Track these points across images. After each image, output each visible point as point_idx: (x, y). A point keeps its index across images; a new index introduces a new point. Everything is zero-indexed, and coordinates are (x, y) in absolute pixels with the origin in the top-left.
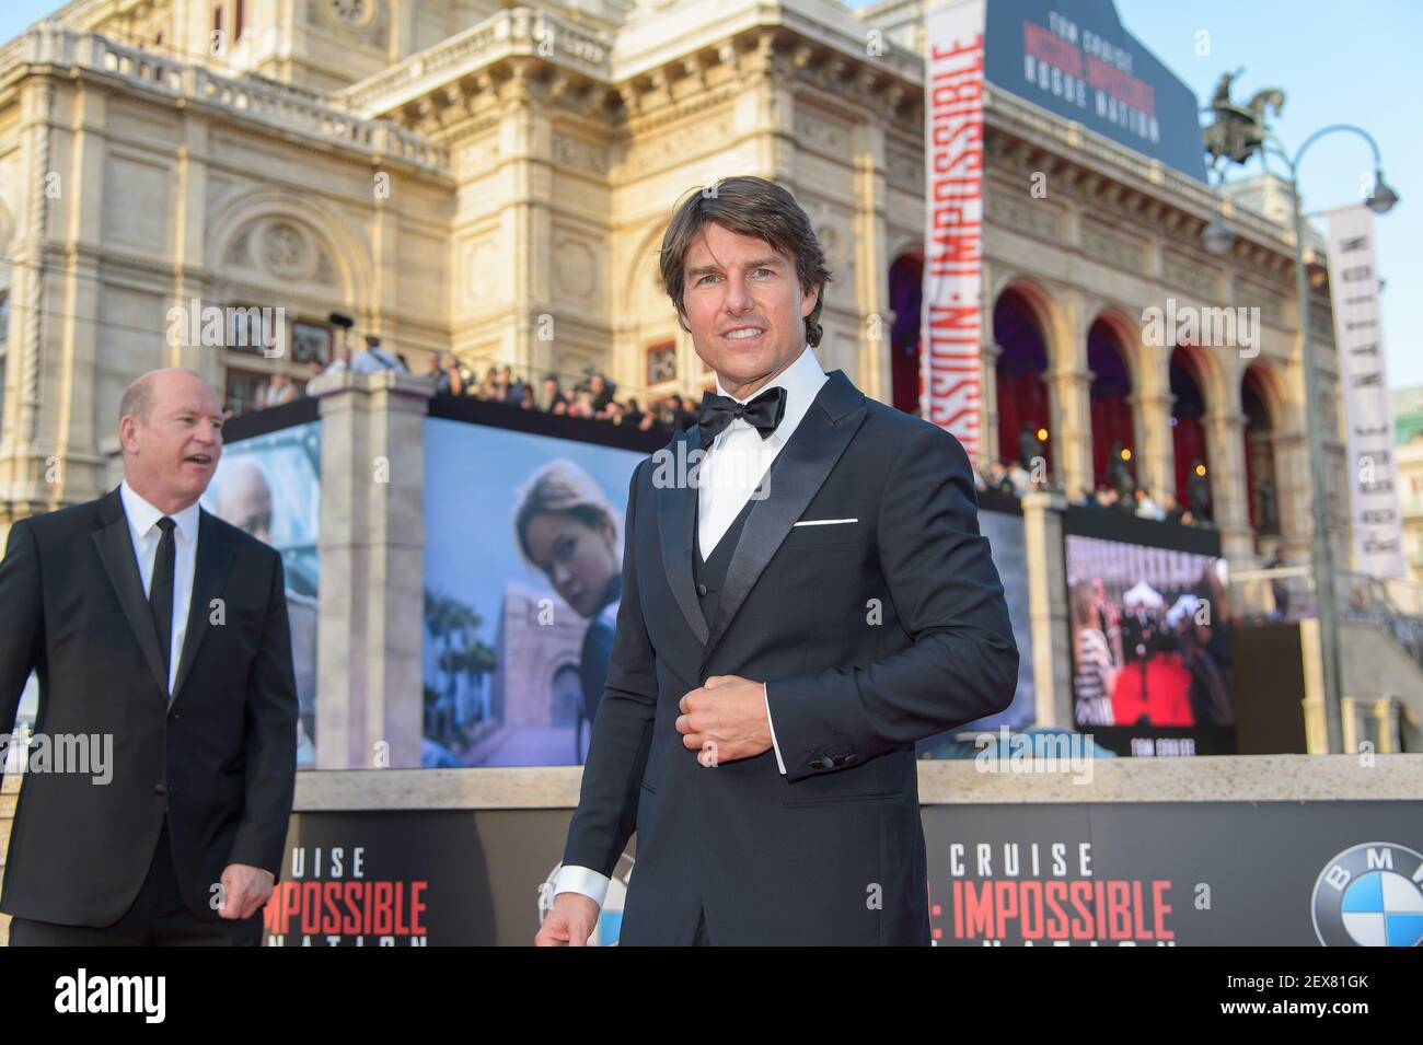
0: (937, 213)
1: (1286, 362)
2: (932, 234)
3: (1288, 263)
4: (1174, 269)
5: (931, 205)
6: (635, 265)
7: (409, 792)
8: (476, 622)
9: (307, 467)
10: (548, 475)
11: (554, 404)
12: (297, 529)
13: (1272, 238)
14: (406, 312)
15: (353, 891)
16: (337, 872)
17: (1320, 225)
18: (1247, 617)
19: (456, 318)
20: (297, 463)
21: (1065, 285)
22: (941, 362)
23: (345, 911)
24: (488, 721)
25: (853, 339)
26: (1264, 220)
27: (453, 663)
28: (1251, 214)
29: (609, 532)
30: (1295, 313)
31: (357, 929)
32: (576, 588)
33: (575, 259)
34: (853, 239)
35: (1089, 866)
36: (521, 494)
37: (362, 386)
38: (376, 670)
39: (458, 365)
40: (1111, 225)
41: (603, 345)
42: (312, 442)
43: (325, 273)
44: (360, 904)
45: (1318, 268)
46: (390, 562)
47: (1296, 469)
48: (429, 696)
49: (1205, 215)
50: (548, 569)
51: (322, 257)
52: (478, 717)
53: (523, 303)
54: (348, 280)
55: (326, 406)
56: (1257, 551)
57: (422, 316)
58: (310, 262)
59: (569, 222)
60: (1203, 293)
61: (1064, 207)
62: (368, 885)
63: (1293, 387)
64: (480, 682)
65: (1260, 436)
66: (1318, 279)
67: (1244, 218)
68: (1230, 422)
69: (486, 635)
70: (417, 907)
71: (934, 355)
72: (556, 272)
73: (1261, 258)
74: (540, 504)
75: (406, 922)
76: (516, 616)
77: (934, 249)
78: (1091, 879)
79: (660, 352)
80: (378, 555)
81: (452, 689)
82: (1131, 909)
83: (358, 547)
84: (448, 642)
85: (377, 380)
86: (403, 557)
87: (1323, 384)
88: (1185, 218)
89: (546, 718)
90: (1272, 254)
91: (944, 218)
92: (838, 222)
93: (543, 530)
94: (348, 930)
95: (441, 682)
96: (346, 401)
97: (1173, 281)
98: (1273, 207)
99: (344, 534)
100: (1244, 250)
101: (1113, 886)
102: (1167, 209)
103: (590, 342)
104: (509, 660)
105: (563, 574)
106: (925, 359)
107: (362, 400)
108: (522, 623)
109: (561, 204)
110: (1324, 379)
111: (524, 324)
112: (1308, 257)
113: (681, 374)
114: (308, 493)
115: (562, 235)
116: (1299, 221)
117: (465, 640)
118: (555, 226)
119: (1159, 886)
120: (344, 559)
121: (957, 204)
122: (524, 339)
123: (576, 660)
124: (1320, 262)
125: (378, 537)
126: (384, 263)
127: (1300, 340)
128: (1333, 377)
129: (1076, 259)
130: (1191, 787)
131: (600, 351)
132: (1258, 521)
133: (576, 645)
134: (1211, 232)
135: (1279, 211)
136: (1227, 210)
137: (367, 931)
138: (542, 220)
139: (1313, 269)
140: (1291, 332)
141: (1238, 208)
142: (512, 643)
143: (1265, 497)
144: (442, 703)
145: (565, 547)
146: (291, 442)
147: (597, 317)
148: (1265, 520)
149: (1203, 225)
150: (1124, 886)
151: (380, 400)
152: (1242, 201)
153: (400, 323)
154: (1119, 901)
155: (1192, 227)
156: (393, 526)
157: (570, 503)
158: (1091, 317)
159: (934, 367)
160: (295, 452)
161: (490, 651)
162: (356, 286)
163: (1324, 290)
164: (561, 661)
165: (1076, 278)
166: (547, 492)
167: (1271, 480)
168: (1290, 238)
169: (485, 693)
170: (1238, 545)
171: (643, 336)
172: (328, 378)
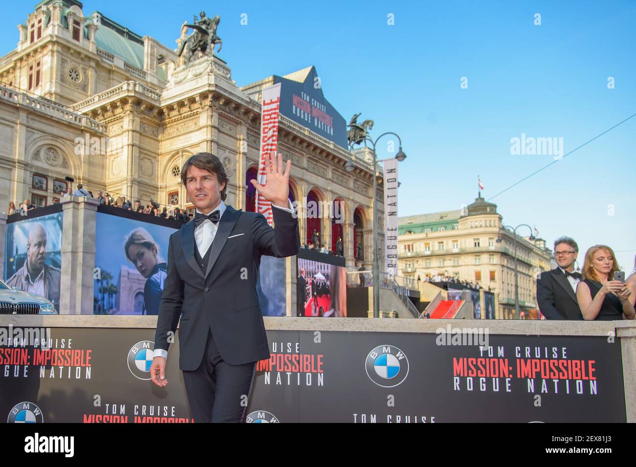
0: (263, 155)
1: (368, 207)
2: (261, 161)
3: (371, 176)
4: (335, 176)
5: (261, 152)
6: (166, 166)
7: (86, 322)
8: (111, 278)
9: (58, 226)
10: (135, 232)
11: (138, 210)
12: (54, 246)
13: (367, 168)
14: (91, 178)
15: (68, 353)
16: (63, 346)
17: (381, 164)
18: (352, 285)
19: (107, 181)
20: (55, 225)
21: (302, 180)
22: (261, 202)
23: (65, 358)
24: (114, 309)
25: (235, 194)
26: (365, 162)
27: (103, 291)
28: (361, 160)
29: (155, 251)
30: (372, 192)
31: (69, 365)
32: (144, 269)
33: (147, 164)
34: (236, 161)
35: (298, 350)
36: (127, 238)
37: (77, 201)
38: (79, 291)
39: (108, 195)
40: (317, 161)
41: (155, 192)
42: (60, 218)
43: (65, 164)
44: (70, 357)
45: (380, 178)
46: (83, 257)
47: (369, 240)
48: (96, 301)
49: (347, 160)
50: (135, 262)
51: (64, 159)
52: (111, 308)
53: (129, 177)
54: (73, 167)
55: (64, 207)
56: (356, 265)
57: (97, 180)
58: (60, 161)
59: (146, 152)
60: (344, 184)
61: (303, 155)
62: (73, 351)
63: (370, 215)
64: (112, 296)
65: (359, 230)
66: (380, 182)
67: (358, 161)
68: (350, 225)
69: (114, 282)
70: (88, 358)
71: (259, 200)
72: (140, 167)
73: (363, 174)
74: (132, 241)
75: (85, 363)
76: (124, 276)
77: (261, 166)
78: (299, 354)
79: (173, 195)
80: (80, 255)
81: (103, 299)
82: (310, 363)
83: (74, 252)
84: (102, 284)
85: (81, 199)
86: (89, 256)
87: (379, 215)
88: (340, 160)
89: (133, 309)
90: (366, 173)
91: (265, 156)
92: (231, 156)
93: (134, 249)
94: (66, 365)
95: (100, 296)
96: (71, 205)
97: (335, 180)
98: (368, 158)
99: (70, 248)
100: (358, 171)
101: (305, 356)
102: (334, 157)
103: (150, 191)
104: (121, 290)
105: (139, 264)
106: (256, 201)
107: (76, 206)
108: (126, 279)
109: (143, 146)
110: (380, 212)
111: (129, 184)
112: (377, 174)
113: (179, 202)
114: (58, 235)
115: (142, 156)
116: (375, 163)
117: (107, 283)
118: (140, 152)
119: (319, 356)
120: (69, 256)
121: (269, 152)
122: (129, 189)
123: (143, 291)
124: (380, 175)
125: (81, 249)
126: (84, 162)
127: (373, 200)
128: (383, 212)
129: (305, 171)
130: (331, 326)
131: (154, 194)
132: (357, 256)
133: (143, 286)
134: (347, 164)
135: (369, 159)
136: (353, 158)
137: (72, 365)
138: (136, 150)
139: (378, 178)
140: (372, 198)
141: (357, 158)
142: (122, 285)
143: (359, 249)
144: (100, 303)
145: (141, 255)
146: (53, 218)
147: (153, 183)
148: (359, 256)
149: (345, 162)
150: (309, 356)
151: (82, 206)
152: (357, 156)
153: (89, 182)
154: (307, 361)
155: (342, 163)
156: (85, 246)
157: (143, 241)
158: (309, 190)
159: (259, 204)
160: (54, 221)
161: (115, 287)
162: (75, 169)
163: (382, 185)
164: (138, 291)
165: (305, 178)
166: (136, 237)
167: (362, 244)
168: (372, 168)
169: (113, 300)
170: (350, 263)
171: (168, 190)
172: (65, 198)
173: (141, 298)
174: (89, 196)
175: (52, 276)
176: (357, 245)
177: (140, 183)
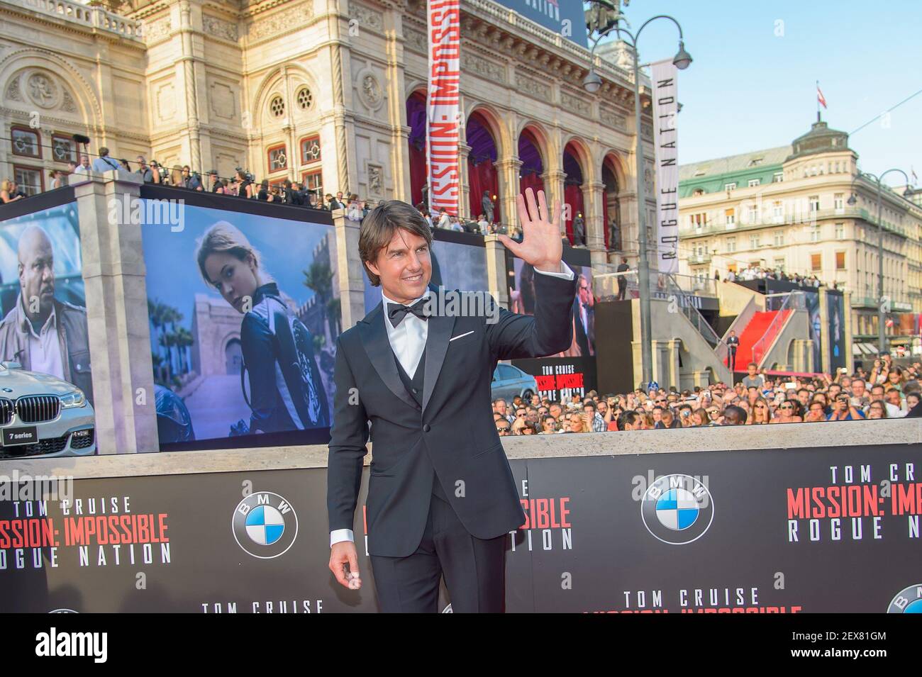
0: (434, 67)
1: (627, 152)
2: (431, 79)
3: (630, 94)
4: (567, 99)
5: (431, 62)
6: (258, 98)
8: (179, 317)
9: (71, 229)
10: (215, 231)
11: (215, 190)
12: (68, 265)
13: (622, 80)
14: (121, 128)
15: (125, 520)
16: (115, 510)
17: (647, 71)
18: (603, 298)
19: (152, 132)
20: (64, 227)
21: (508, 109)
22: (436, 157)
23: (121, 531)
24: (191, 373)
25: (388, 143)
26: (618, 69)
27: (168, 341)
28: (611, 65)
29: (253, 263)
30: (633, 124)
31: (130, 541)
32: (236, 296)
33: (222, 95)
34: (386, 82)
35: (527, 491)
36: (200, 242)
37: (100, 180)
38: (123, 347)
39: (156, 165)
40: (533, 73)
41: (243, 148)
42: (72, 213)
43: (69, 104)
44: (130, 527)
45: (646, 98)
46: (125, 284)
47: (631, 213)
48: (156, 360)
49: (586, 67)
50: (219, 286)
51: (66, 94)
52: (186, 371)
53: (192, 122)
54: (84, 108)
55: (78, 192)
56: (609, 261)
57: (133, 131)
58: (59, 98)
59: (218, 72)
60: (583, 113)
61: (507, 62)
62: (134, 517)
63: (630, 167)
64: (185, 351)
65: (612, 195)
66: (646, 104)
67: (606, 67)
68: (596, 187)
69: (186, 324)
70: (163, 528)
71: (433, 152)
72: (211, 102)
73: (615, 91)
74: (210, 247)
75: (157, 535)
76: (202, 313)
77: (432, 89)
78: (528, 498)
79: (277, 152)
80: (118, 281)
81: (169, 356)
82: (549, 513)
83: (106, 276)
84: (164, 329)
85: (108, 175)
86: (134, 282)
87: (647, 165)
88: (574, 68)
89: (224, 369)
90: (621, 89)
91: (438, 70)
92: (377, 72)
93: (214, 263)
94: (124, 541)
95: (162, 352)
96: (90, 189)
97: (567, 105)
98: (623, 60)
99: (97, 269)
100: (607, 87)
101: (539, 501)
102: (564, 63)
103: (233, 146)
104: (200, 338)
105: (228, 289)
106: (428, 155)
107: (100, 188)
108: (206, 317)
109: (210, 60)
110: (647, 161)
111: (194, 136)
112: (641, 91)
113: (289, 165)
114: (74, 245)
115: (213, 80)
116: (637, 69)
117: (173, 328)
118: (208, 73)
119: (563, 500)
120: (99, 283)
121: (444, 60)
122: (194, 144)
123: (239, 337)
124: (647, 93)
125: (118, 270)
126: (105, 98)
127: (635, 139)
128: (652, 161)
129: (513, 93)
131: (241, 152)
132: (610, 243)
133: (239, 329)
134: (589, 79)
135: (625, 63)
136: (597, 63)
137: (135, 541)
138: (200, 70)
139: (644, 98)
140: (632, 136)
141: (603, 62)
142: (201, 329)
143: (614, 229)
144: (163, 364)
145: (228, 273)
146: (59, 214)
147: (237, 131)
148: (613, 243)
149: (585, 73)
150: (545, 501)
151: (111, 188)
152: (605, 57)
153: (118, 136)
154: (543, 509)
155: (578, 73)
156: (126, 263)
157: (230, 247)
158: (521, 128)
159: (432, 160)
160: (63, 220)
161: (189, 334)
162: (89, 113)
163: (649, 110)
164: (231, 337)
165: (512, 105)
166: (215, 241)
167: (617, 221)
168: (632, 80)
169: (188, 358)
170: (598, 258)
171: (266, 142)
172: (78, 175)
173: (237, 349)
174: (122, 168)
175: (72, 320)
176: (610, 223)
177: (213, 133)
